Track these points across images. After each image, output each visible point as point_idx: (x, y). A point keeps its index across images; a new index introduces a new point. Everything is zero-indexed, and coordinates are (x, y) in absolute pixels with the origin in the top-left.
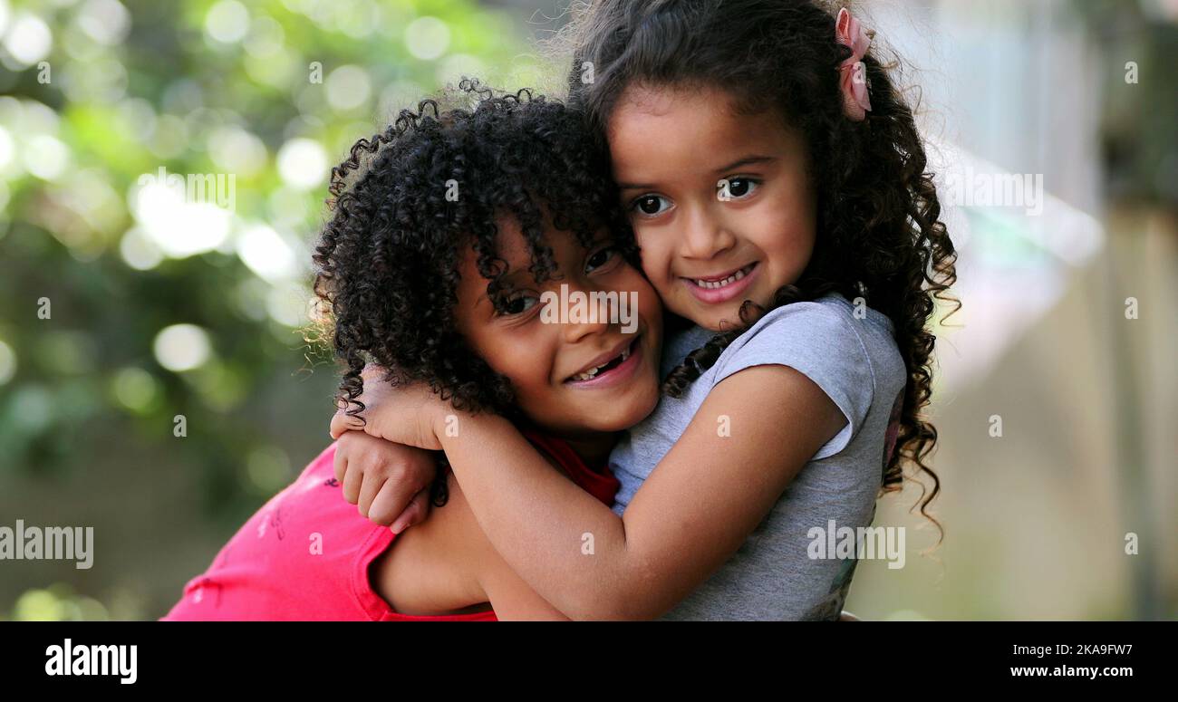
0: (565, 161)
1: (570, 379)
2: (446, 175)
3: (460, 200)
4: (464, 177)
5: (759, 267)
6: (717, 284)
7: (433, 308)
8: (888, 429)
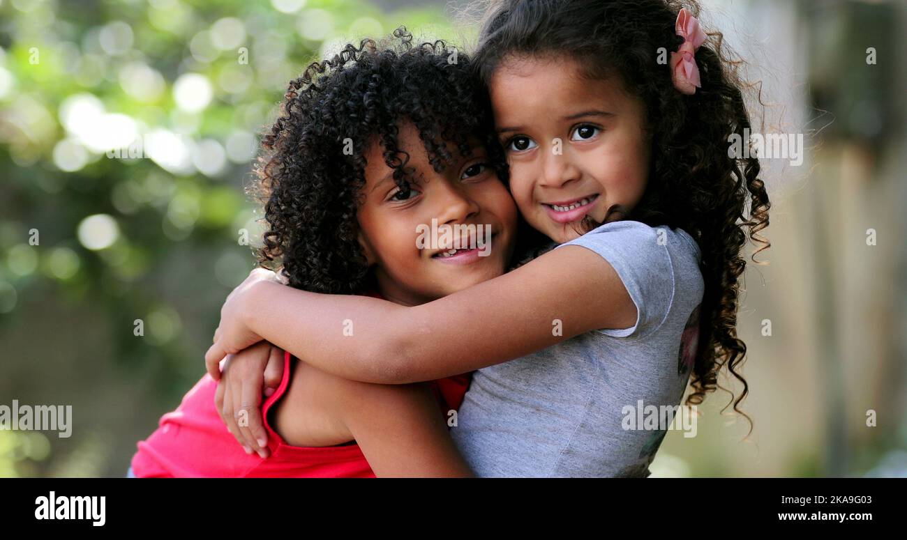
0: (457, 88)
1: (435, 256)
2: (364, 88)
3: (370, 105)
4: (378, 89)
5: (599, 197)
6: (566, 209)
7: (346, 189)
8: (684, 332)
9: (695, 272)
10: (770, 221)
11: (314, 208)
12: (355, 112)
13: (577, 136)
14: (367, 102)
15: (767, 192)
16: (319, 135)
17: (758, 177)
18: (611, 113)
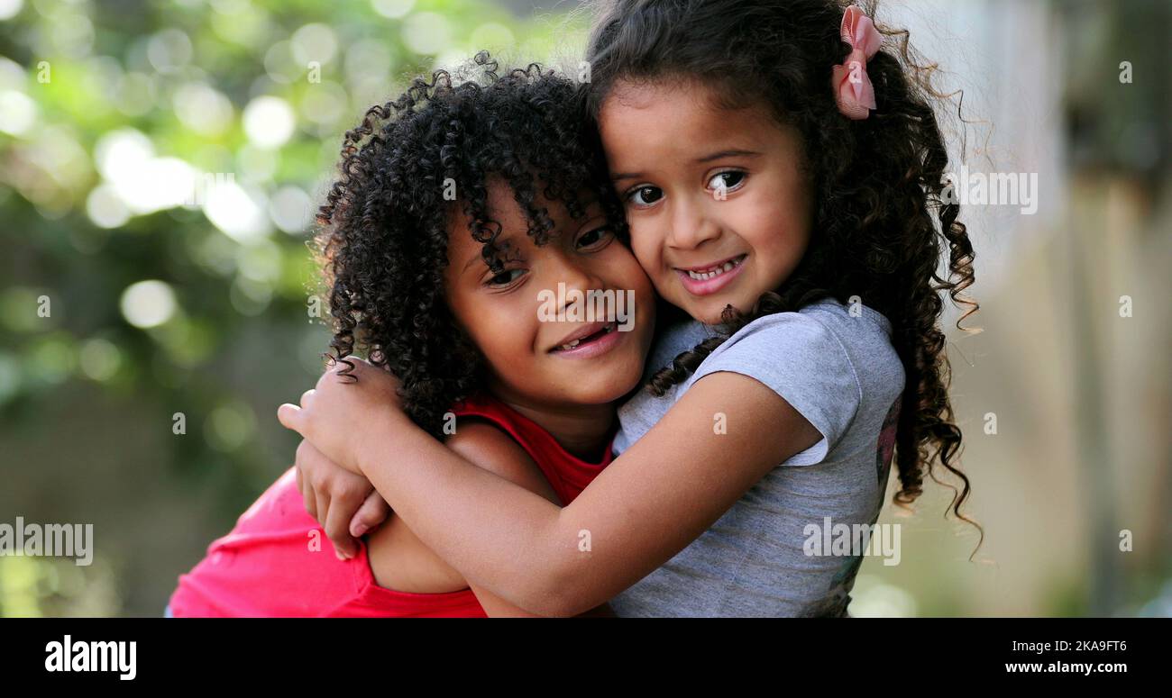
1: (554, 350)
2: (441, 140)
3: (448, 162)
4: (459, 141)
5: (747, 259)
6: (705, 276)
7: (426, 271)
8: (881, 434)
10: (975, 275)
11: (389, 298)
12: (430, 174)
14: (445, 159)
15: (970, 237)
16: (388, 204)
17: (957, 220)
18: (756, 150)
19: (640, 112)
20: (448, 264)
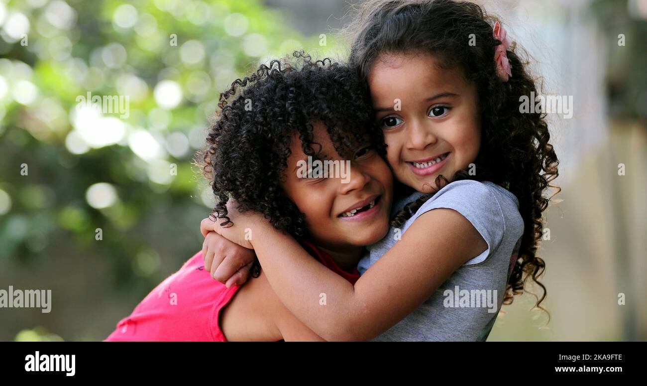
0: (352, 94)
1: (340, 215)
2: (284, 98)
3: (292, 110)
4: (295, 98)
5: (450, 156)
6: (426, 165)
7: (272, 171)
8: (512, 256)
9: (516, 212)
10: (559, 172)
11: (252, 185)
12: (281, 116)
13: (432, 114)
14: (290, 109)
15: (556, 152)
16: (255, 132)
17: (549, 143)
18: (457, 94)
19: (396, 70)
20: (287, 167)
